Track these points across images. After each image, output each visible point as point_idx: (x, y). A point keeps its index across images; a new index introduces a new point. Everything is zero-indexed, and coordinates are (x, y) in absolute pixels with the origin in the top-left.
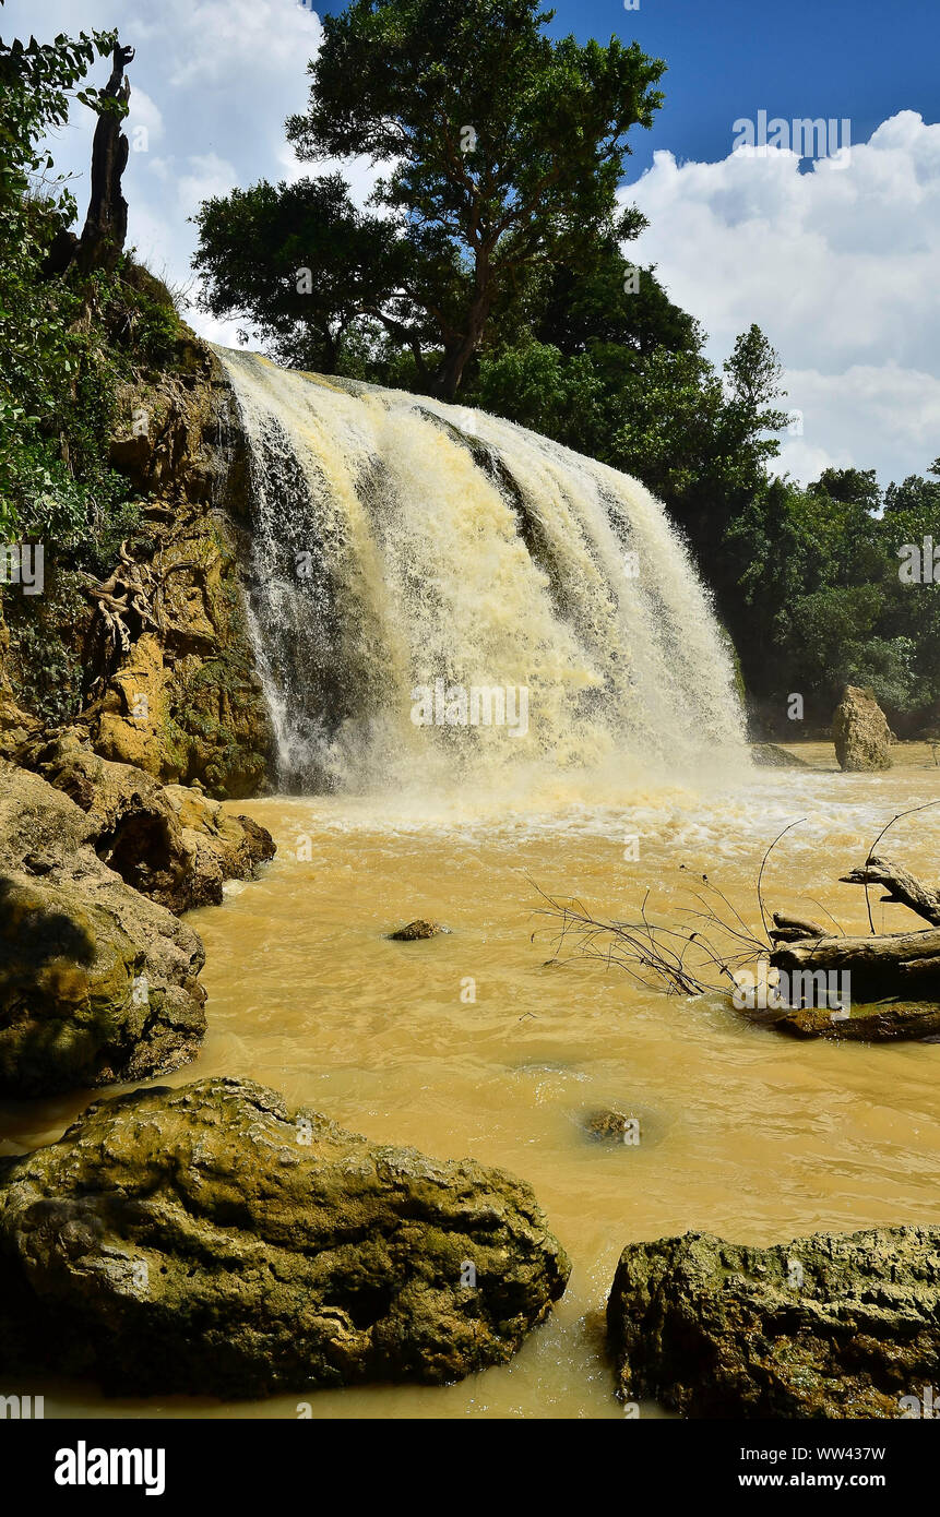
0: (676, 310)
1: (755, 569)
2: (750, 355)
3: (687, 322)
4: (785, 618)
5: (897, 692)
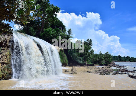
1: (69, 50)
2: (70, 31)
3: (65, 27)
4: (72, 55)
5: (81, 62)
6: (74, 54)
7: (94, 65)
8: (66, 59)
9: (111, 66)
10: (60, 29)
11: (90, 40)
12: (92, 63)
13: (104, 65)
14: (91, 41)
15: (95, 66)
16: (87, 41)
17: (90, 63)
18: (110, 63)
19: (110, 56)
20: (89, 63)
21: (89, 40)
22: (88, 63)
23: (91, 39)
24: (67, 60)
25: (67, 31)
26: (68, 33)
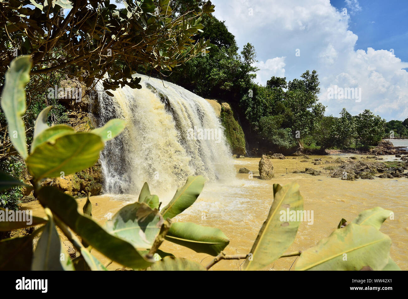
0: (230, 34)
1: (249, 109)
2: (248, 51)
3: (233, 37)
4: (257, 123)
5: (286, 144)
6: (264, 119)
7: (327, 151)
8: (241, 135)
9: (379, 154)
10: (220, 46)
11: (311, 73)
12: (318, 144)
13: (358, 149)
14: (314, 78)
15: (327, 154)
16: (303, 79)
17: (313, 146)
18: (376, 145)
19: (377, 122)
20: (309, 145)
21: (307, 73)
22: (307, 146)
23: (314, 72)
24: (243, 140)
25: (239, 52)
26: (242, 56)
